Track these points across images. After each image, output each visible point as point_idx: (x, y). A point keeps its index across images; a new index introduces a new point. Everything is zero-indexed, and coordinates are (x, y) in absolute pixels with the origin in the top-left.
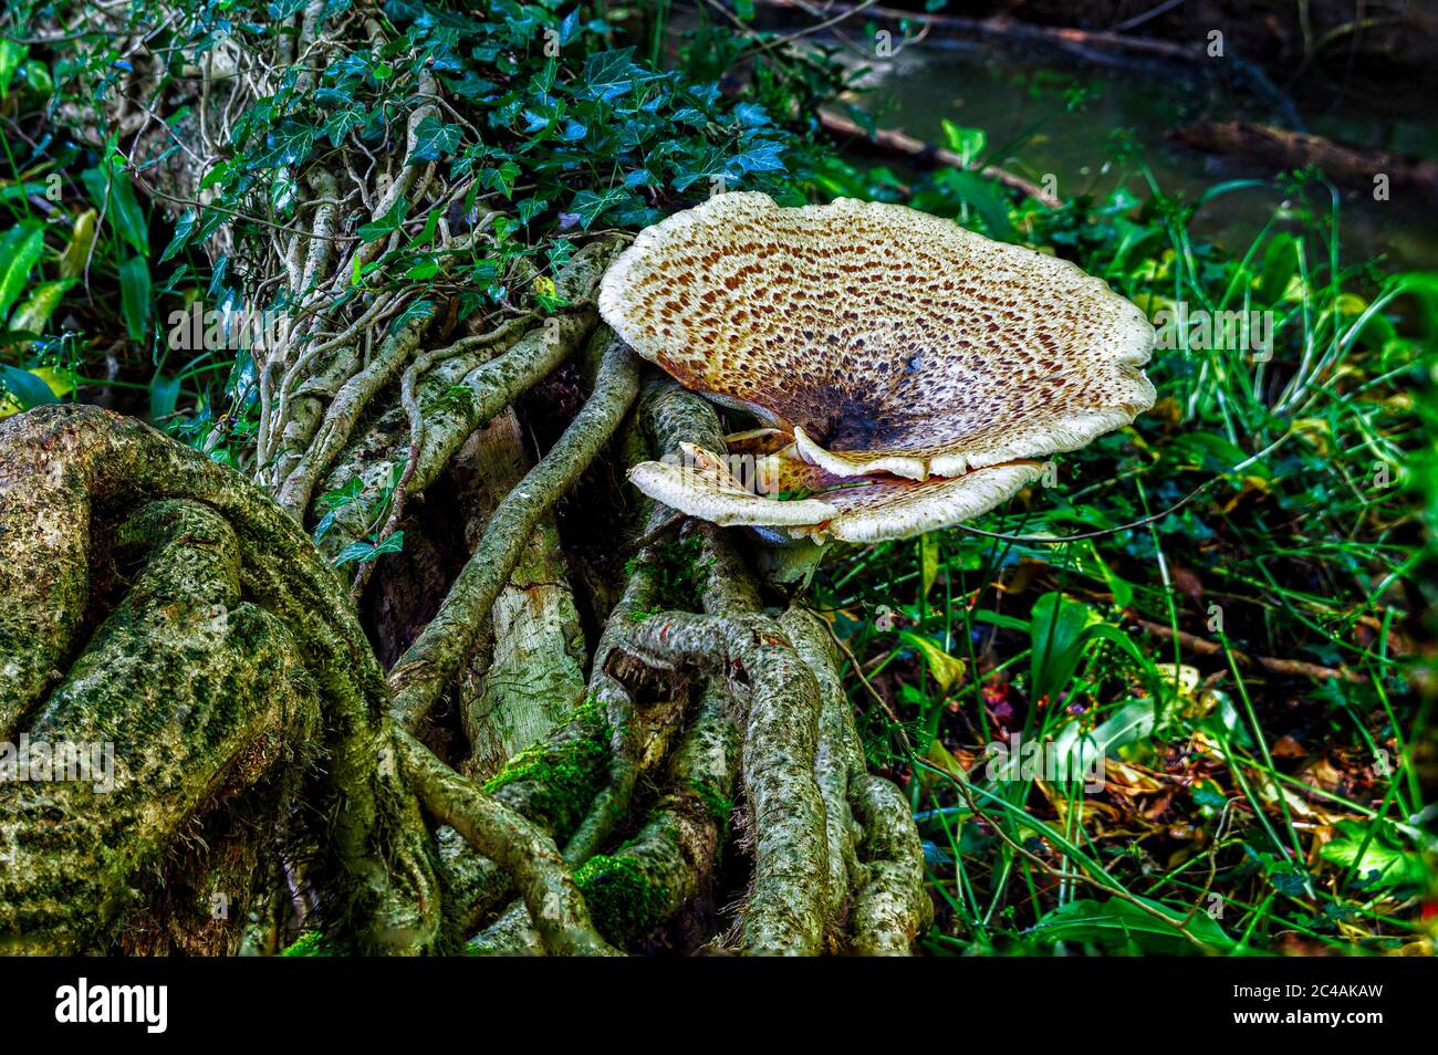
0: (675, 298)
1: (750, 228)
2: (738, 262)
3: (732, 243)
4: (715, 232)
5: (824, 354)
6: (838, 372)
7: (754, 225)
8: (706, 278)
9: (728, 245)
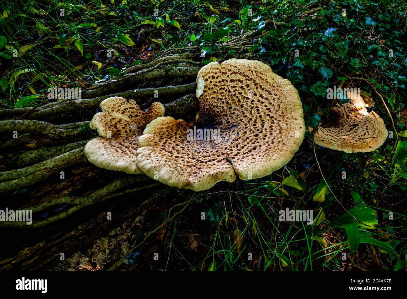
0: (216, 76)
1: (252, 72)
2: (239, 77)
3: (244, 73)
4: (244, 68)
5: (224, 109)
6: (221, 115)
7: (254, 72)
8: (228, 76)
9: (242, 72)
